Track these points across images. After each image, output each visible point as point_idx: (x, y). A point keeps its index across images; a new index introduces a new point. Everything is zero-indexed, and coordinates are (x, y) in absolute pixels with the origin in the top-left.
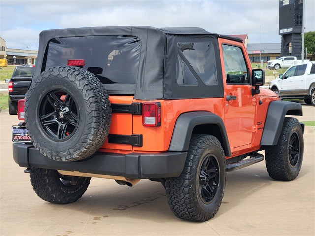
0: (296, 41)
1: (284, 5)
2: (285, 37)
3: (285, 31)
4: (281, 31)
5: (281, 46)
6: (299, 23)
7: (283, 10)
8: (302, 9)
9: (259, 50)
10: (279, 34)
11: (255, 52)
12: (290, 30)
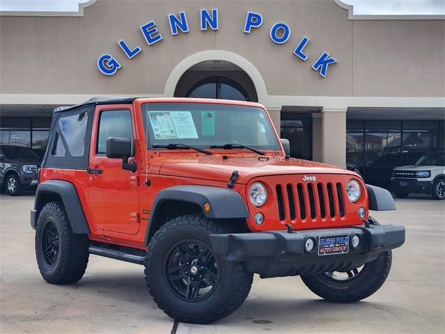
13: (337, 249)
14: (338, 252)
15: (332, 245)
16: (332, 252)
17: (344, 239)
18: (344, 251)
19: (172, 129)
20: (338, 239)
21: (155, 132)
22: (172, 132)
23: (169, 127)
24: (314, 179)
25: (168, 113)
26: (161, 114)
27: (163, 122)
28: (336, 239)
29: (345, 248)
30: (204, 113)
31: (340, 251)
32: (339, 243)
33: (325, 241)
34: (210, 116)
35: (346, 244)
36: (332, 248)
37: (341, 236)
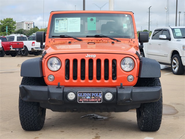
13: (93, 100)
14: (94, 102)
15: (88, 97)
16: (89, 101)
17: (98, 94)
18: (98, 102)
19: (66, 27)
20: (93, 94)
21: (55, 29)
22: (65, 29)
23: (65, 27)
24: (94, 56)
25: (67, 19)
26: (63, 20)
27: (62, 23)
28: (91, 94)
29: (99, 100)
30: (89, 19)
31: (96, 101)
32: (94, 97)
33: (83, 94)
34: (92, 20)
35: (100, 97)
36: (89, 99)
37: (96, 92)
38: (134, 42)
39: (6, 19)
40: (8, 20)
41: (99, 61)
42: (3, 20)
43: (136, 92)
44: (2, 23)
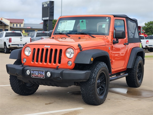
0: (50, 23)
1: (44, 6)
2: (45, 21)
3: (45, 19)
4: (43, 19)
5: (43, 25)
6: (52, 15)
7: (44, 9)
8: (54, 9)
9: (30, 27)
10: (42, 20)
11: (28, 28)
12: (48, 18)
13: (40, 76)
14: (40, 77)
15: (37, 74)
16: (37, 77)
17: (42, 72)
18: (43, 77)
19: (65, 27)
20: (40, 72)
21: (58, 28)
24: (49, 47)
25: (67, 21)
26: (64, 22)
27: (63, 24)
28: (38, 72)
29: (43, 76)
30: (81, 21)
31: (41, 77)
32: (40, 74)
33: (34, 72)
34: (82, 22)
35: (43, 74)
36: (37, 75)
37: (41, 71)
38: (107, 38)
39: (150, 22)
40: (151, 23)
41: (52, 50)
42: (147, 23)
43: (66, 73)
44: (146, 26)
